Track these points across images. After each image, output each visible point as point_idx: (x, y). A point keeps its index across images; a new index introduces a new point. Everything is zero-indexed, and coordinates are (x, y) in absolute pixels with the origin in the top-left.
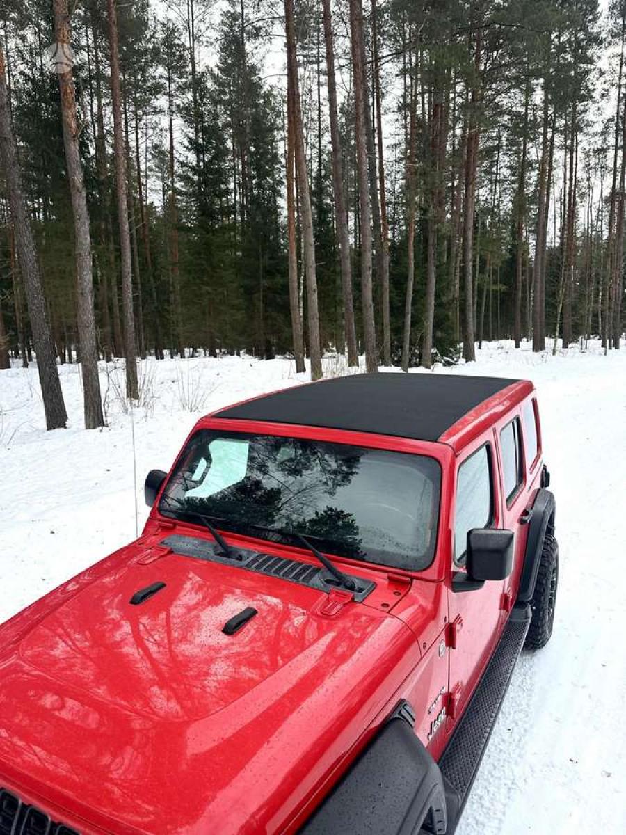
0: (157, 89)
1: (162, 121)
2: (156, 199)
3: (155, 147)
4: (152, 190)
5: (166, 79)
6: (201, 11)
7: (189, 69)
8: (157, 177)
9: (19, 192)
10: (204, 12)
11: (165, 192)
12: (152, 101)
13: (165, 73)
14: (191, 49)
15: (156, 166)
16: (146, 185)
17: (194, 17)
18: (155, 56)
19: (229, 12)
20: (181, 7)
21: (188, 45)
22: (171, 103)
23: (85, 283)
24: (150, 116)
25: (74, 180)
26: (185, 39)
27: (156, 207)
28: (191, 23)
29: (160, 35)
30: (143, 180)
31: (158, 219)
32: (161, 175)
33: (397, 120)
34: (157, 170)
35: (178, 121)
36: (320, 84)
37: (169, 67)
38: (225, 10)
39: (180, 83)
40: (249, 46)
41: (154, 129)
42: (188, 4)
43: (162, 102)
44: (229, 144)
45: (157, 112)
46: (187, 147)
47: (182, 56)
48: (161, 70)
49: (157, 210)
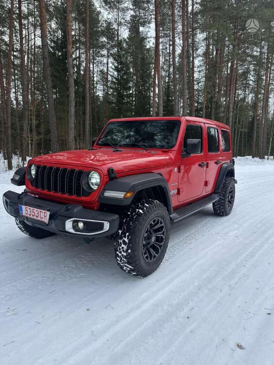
0: (103, 47)
1: (105, 60)
2: (100, 94)
3: (101, 71)
4: (98, 90)
5: (106, 43)
6: (122, 15)
7: (116, 39)
8: (101, 84)
9: (49, 78)
10: (123, 15)
11: (104, 91)
12: (100, 52)
13: (106, 40)
14: (118, 30)
15: (101, 80)
16: (96, 87)
17: (119, 17)
18: (103, 33)
19: (133, 15)
20: (114, 13)
21: (116, 28)
22: (108, 52)
23: (72, 112)
24: (99, 58)
25: (70, 71)
26: (115, 26)
27: (100, 97)
28: (118, 19)
29: (105, 25)
30: (95, 85)
31: (101, 102)
32: (103, 83)
33: (203, 60)
34: (101, 81)
35: (111, 60)
36: (170, 45)
37: (108, 38)
38: (132, 14)
39: (112, 45)
40: (141, 29)
41: (101, 63)
42: (117, 12)
43: (105, 52)
44: (131, 70)
45: (102, 56)
46: (114, 69)
47: (113, 34)
48: (104, 39)
49: (100, 98)
